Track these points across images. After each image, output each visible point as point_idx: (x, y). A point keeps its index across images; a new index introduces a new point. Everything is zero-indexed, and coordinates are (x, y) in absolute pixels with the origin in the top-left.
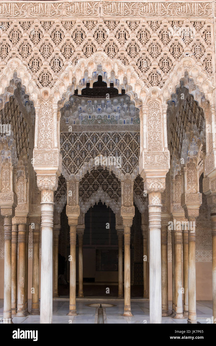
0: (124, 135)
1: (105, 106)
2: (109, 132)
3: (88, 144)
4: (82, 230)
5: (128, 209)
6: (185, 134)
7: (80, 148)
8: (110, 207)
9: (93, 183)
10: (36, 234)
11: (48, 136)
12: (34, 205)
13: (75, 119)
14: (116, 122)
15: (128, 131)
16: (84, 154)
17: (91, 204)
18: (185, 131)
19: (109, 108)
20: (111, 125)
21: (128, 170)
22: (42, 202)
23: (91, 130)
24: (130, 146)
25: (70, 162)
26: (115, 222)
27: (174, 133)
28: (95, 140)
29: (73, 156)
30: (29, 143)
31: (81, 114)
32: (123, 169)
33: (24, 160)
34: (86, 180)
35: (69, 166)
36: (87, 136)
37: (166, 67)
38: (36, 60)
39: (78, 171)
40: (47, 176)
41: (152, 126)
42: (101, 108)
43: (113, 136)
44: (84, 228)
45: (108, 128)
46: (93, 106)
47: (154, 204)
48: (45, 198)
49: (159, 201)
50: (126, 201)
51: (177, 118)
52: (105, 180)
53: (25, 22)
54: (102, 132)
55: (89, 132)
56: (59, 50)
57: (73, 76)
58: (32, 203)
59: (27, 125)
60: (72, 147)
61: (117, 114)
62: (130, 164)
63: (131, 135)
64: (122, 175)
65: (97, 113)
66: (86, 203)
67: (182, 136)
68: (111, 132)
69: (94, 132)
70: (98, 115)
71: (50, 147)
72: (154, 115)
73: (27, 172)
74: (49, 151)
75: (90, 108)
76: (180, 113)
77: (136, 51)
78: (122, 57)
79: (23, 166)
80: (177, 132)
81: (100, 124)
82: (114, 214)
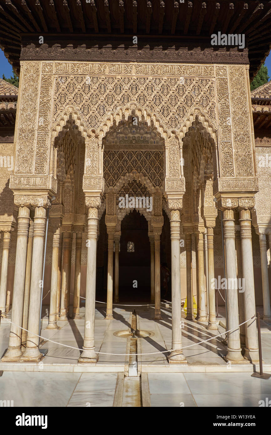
0: (154, 154)
1: (139, 128)
2: (142, 151)
3: (124, 161)
4: (118, 236)
5: (158, 218)
6: (202, 156)
7: (118, 164)
8: (143, 215)
9: (129, 192)
10: (79, 241)
11: (95, 164)
12: (78, 215)
13: (114, 139)
14: (147, 142)
15: (157, 150)
16: (121, 169)
17: (127, 212)
18: (202, 153)
19: (142, 130)
20: (143, 144)
21: (157, 184)
22: (89, 218)
23: (127, 149)
24: (159, 163)
25: (109, 176)
26: (148, 229)
27: (194, 152)
28: (130, 157)
29: (111, 171)
30: (75, 160)
31: (119, 135)
32: (154, 183)
33: (71, 175)
34: (123, 190)
35: (109, 179)
36: (124, 153)
37: (182, 113)
38: (86, 106)
39: (116, 184)
40: (93, 196)
41: (172, 158)
42: (135, 130)
43: (145, 154)
44: (121, 234)
45: (141, 147)
46: (129, 128)
47: (174, 220)
48: (92, 215)
49: (178, 217)
50: (156, 212)
51: (196, 141)
52: (139, 190)
53: (79, 77)
54: (136, 150)
55: (126, 150)
56: (104, 99)
57: (113, 119)
58: (76, 213)
59: (74, 145)
60: (111, 163)
61: (149, 136)
62: (159, 178)
63: (160, 154)
64: (153, 188)
65: (132, 134)
66: (122, 211)
67: (200, 157)
68: (143, 150)
69: (130, 150)
70: (133, 136)
71: (96, 173)
72: (174, 150)
73: (73, 185)
74: (95, 177)
75: (126, 130)
76: (198, 138)
77: (160, 101)
78: (150, 105)
79: (69, 180)
80: (196, 153)
81: (134, 143)
82: (147, 222)
